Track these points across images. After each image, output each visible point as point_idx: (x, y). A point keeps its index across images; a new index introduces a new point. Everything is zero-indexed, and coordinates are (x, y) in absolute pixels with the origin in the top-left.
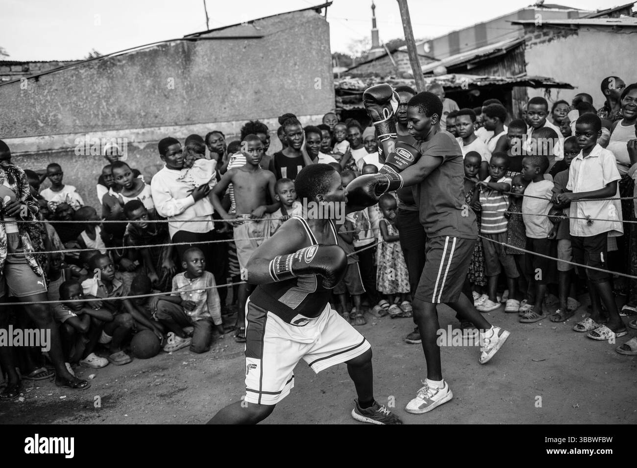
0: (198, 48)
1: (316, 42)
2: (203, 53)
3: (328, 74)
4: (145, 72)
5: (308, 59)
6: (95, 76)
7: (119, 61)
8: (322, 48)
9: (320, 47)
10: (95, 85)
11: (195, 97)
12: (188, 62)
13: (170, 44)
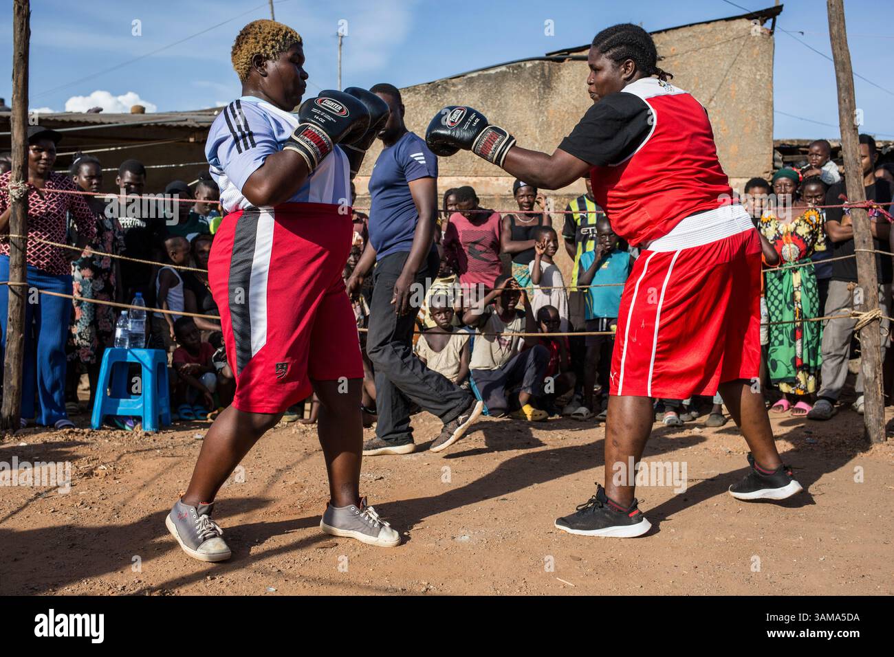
0: (564, 72)
1: (750, 68)
2: (571, 79)
3: (764, 117)
4: (486, 101)
5: (733, 92)
6: (421, 103)
7: (454, 85)
8: (758, 77)
9: (755, 75)
10: (419, 115)
11: (552, 138)
12: (547, 91)
13: (525, 64)
